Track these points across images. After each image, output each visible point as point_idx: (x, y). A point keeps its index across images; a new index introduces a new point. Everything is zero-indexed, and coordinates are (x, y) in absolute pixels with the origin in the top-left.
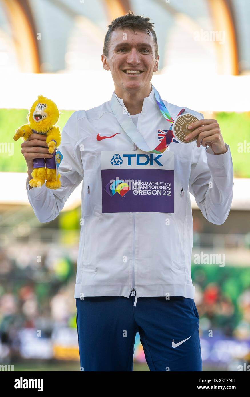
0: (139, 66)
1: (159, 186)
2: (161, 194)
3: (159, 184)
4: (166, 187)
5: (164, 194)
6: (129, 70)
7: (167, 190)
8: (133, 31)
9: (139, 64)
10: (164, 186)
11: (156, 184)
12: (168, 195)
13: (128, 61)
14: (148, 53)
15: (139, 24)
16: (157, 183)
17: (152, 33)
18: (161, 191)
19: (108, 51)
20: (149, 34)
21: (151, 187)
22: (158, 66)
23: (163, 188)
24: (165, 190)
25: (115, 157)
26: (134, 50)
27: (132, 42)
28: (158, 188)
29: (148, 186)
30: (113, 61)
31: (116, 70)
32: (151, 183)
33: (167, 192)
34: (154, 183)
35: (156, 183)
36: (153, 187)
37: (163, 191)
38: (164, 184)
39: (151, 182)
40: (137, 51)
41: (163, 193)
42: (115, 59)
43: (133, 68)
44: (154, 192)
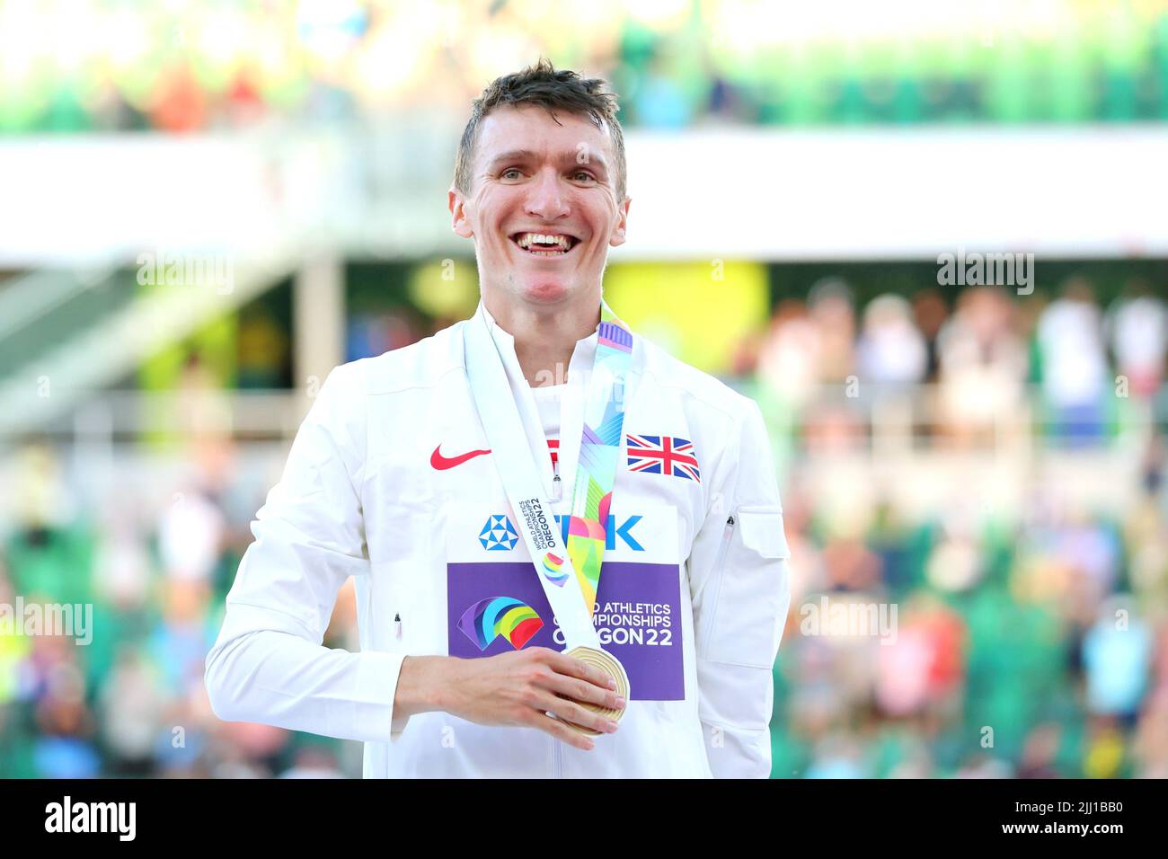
0: (564, 221)
1: (633, 614)
2: (640, 641)
3: (634, 608)
4: (656, 617)
5: (651, 642)
6: (533, 233)
7: (660, 627)
8: (548, 117)
9: (564, 216)
10: (650, 614)
11: (624, 610)
12: (664, 643)
13: (530, 207)
14: (594, 183)
15: (569, 93)
16: (628, 607)
17: (608, 123)
18: (641, 631)
19: (470, 177)
20: (597, 126)
21: (610, 620)
22: (625, 230)
23: (648, 621)
24: (653, 628)
25: (494, 523)
26: (548, 174)
27: (543, 149)
28: (633, 621)
29: (600, 616)
30: (482, 205)
31: (489, 233)
32: (608, 607)
33: (659, 634)
34: (619, 607)
35: (624, 605)
36: (616, 620)
37: (648, 631)
38: (650, 607)
39: (608, 604)
40: (559, 178)
41: (647, 636)
42: (488, 198)
43: (547, 228)
44: (621, 636)
